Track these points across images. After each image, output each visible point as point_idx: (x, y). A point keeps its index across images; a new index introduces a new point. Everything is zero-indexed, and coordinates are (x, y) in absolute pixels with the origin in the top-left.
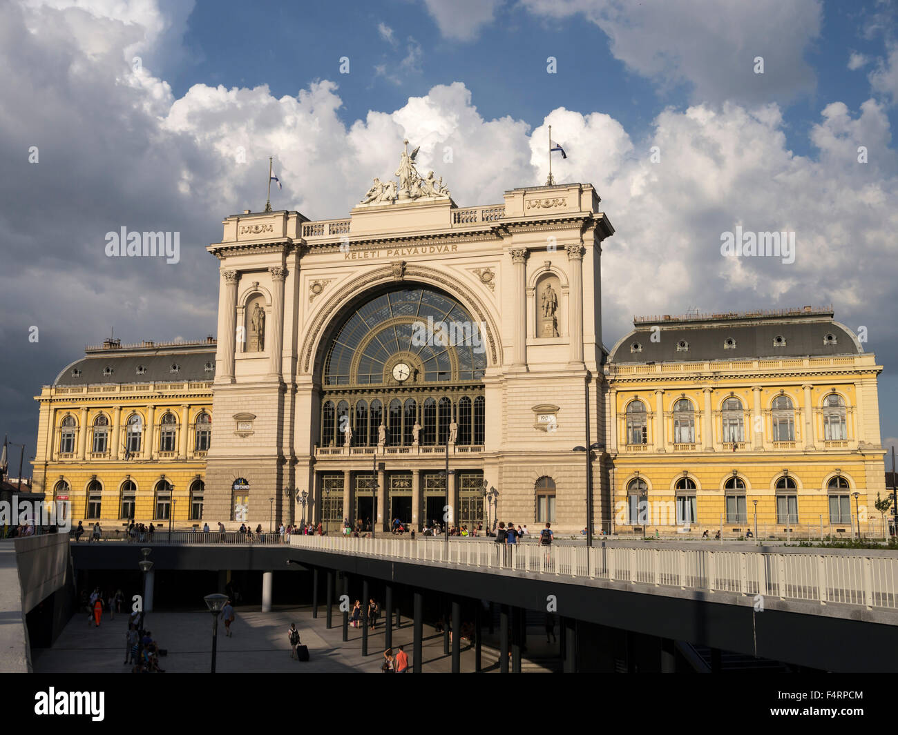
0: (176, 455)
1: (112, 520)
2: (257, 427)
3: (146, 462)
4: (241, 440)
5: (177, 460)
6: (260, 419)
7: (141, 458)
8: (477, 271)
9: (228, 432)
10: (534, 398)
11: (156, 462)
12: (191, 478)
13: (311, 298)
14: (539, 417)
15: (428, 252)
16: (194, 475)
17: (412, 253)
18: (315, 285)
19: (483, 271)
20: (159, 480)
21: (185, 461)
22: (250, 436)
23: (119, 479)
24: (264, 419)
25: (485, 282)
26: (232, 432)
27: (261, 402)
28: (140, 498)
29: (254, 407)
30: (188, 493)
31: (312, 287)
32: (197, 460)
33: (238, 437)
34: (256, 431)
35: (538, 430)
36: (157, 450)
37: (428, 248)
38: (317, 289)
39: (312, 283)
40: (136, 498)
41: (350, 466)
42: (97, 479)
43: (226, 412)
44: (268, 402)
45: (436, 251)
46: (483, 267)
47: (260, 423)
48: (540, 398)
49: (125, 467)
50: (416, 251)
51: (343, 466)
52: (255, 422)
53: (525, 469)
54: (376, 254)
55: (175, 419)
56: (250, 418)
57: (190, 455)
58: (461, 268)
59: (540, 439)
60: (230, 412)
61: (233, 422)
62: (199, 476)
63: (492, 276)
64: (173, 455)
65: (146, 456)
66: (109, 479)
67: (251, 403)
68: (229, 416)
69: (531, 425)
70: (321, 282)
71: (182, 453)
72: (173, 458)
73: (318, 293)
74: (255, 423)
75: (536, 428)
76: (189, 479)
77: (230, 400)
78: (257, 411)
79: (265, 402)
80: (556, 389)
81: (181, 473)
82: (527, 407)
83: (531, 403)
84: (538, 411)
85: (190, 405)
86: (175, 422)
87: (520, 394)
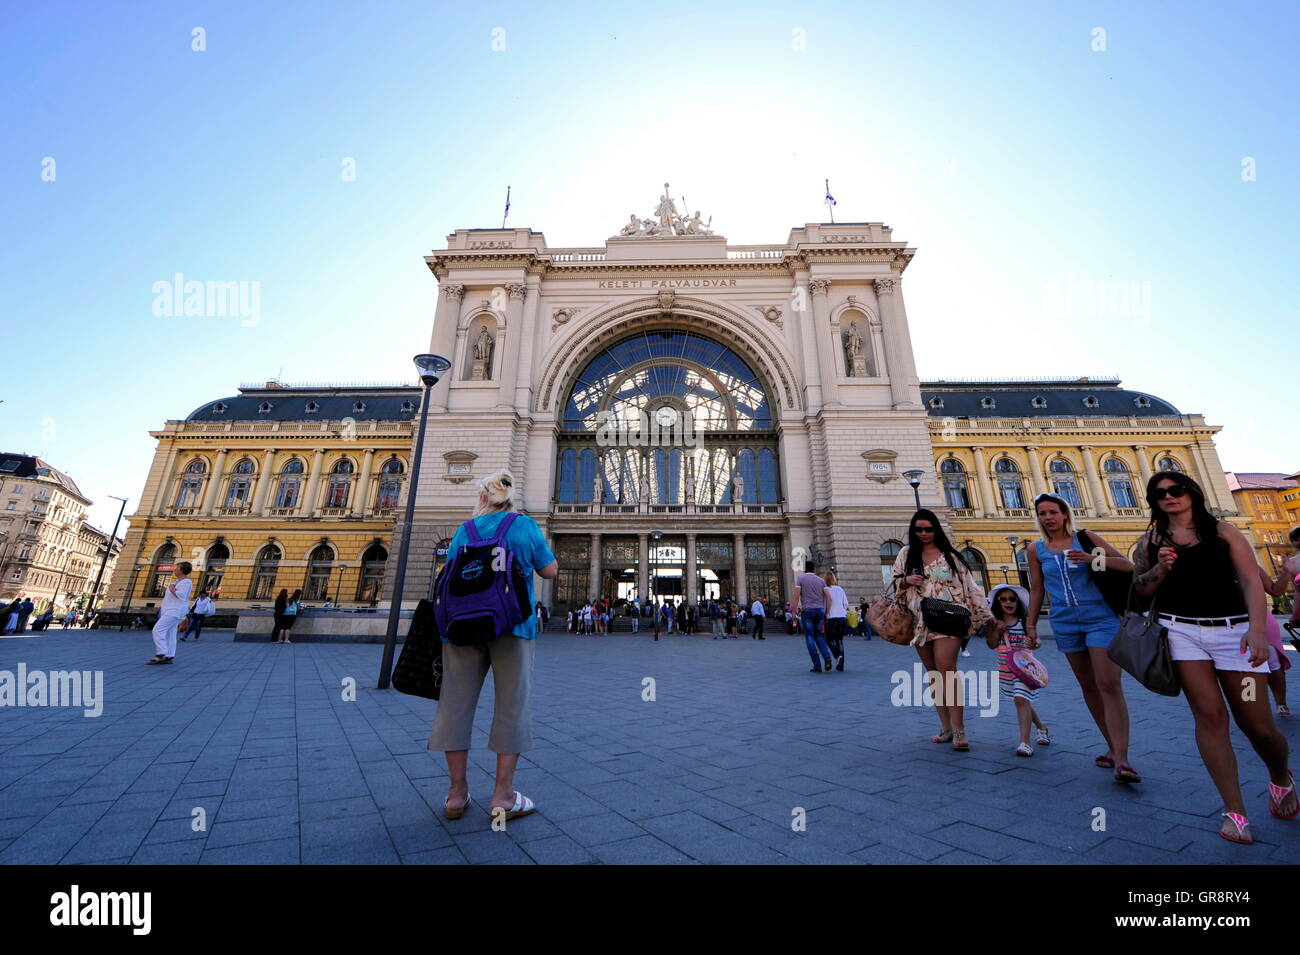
0: (347, 512)
1: (238, 600)
2: (477, 471)
3: (303, 520)
4: (454, 487)
5: (349, 518)
6: (483, 460)
7: (296, 514)
8: (760, 308)
9: (435, 476)
10: (864, 443)
11: (317, 520)
12: (366, 543)
13: (554, 327)
14: (872, 465)
15: (701, 285)
16: (371, 538)
17: (681, 285)
18: (560, 313)
19: (767, 309)
20: (318, 545)
21: (360, 520)
22: (467, 482)
23: (257, 543)
24: (489, 460)
25: (771, 320)
26: (441, 476)
27: (486, 439)
28: (286, 570)
29: (476, 444)
30: (359, 564)
31: (556, 316)
32: (378, 519)
33: (449, 482)
34: (476, 476)
35: (872, 481)
36: (320, 505)
37: (701, 281)
38: (562, 317)
39: (556, 311)
40: (279, 570)
41: (602, 528)
42: (224, 543)
43: (434, 449)
44: (497, 439)
45: (711, 285)
46: (768, 304)
47: (484, 465)
48: (869, 442)
49: (269, 527)
50: (687, 284)
51: (593, 528)
52: (476, 464)
53: (861, 530)
54: (637, 285)
55: (352, 466)
56: (468, 458)
57: (370, 512)
58: (741, 304)
59: (875, 492)
60: (438, 449)
61: (443, 464)
62: (378, 541)
63: (779, 314)
64: (343, 512)
65: (304, 513)
66: (242, 543)
67: (471, 439)
68: (439, 455)
69: (863, 475)
70: (567, 311)
71: (357, 510)
72: (344, 516)
73: (564, 322)
74: (474, 465)
75: (870, 479)
76: (363, 544)
77: (441, 434)
78: (480, 450)
79: (491, 439)
80: (890, 432)
81: (351, 536)
82: (855, 453)
83: (859, 448)
84: (871, 458)
85: (376, 450)
86: (352, 471)
87: (844, 437)
